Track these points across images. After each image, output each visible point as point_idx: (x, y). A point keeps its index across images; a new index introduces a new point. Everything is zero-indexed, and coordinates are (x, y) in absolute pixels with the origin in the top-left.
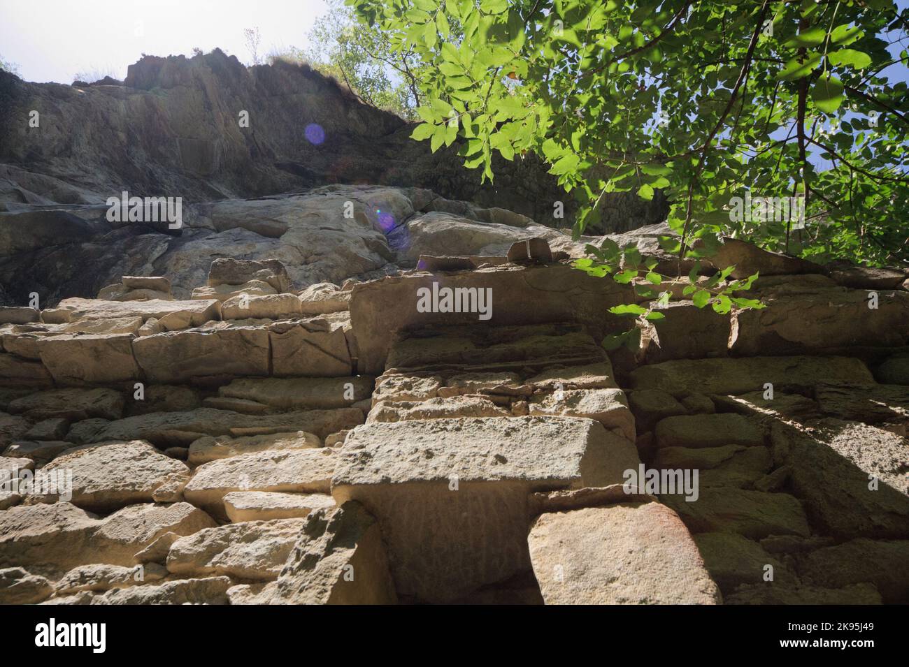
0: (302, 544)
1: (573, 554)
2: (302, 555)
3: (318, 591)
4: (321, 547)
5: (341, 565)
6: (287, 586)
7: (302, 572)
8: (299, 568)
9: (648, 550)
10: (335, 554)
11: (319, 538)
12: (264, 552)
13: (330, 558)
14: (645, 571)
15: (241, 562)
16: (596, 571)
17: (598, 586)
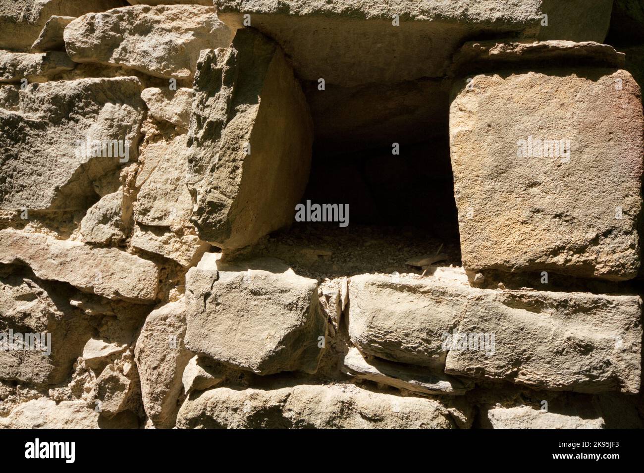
0: (201, 106)
1: (498, 145)
2: (204, 122)
3: (230, 169)
4: (222, 109)
5: (247, 133)
6: (197, 161)
7: (208, 143)
8: (205, 137)
9: (587, 150)
10: (238, 114)
11: (217, 95)
12: (163, 54)
13: (234, 122)
14: (573, 179)
15: (143, 62)
16: (519, 170)
17: (516, 190)
